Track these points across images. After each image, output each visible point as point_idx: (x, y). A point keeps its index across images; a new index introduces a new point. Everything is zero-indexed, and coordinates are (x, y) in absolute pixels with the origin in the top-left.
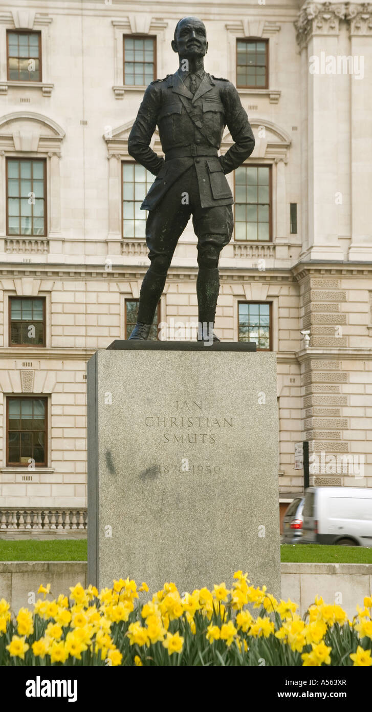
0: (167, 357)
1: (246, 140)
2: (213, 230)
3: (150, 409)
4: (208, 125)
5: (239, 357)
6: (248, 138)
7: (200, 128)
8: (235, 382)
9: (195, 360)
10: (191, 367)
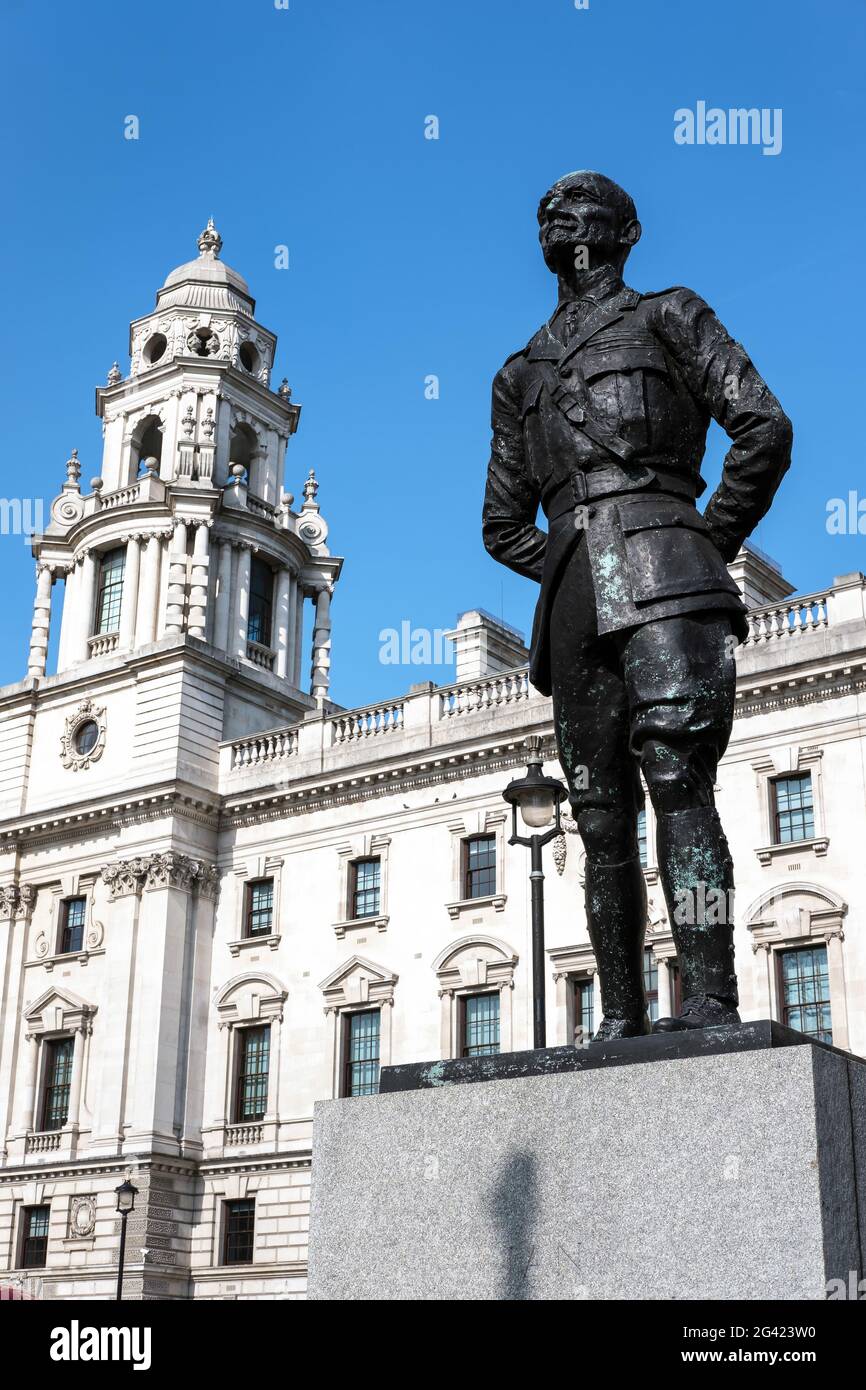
0: (486, 1103)
1: (747, 424)
2: (645, 695)
3: (437, 1278)
4: (603, 410)
5: (692, 1076)
6: (750, 414)
7: (584, 424)
8: (681, 1165)
9: (563, 1101)
10: (552, 1126)
